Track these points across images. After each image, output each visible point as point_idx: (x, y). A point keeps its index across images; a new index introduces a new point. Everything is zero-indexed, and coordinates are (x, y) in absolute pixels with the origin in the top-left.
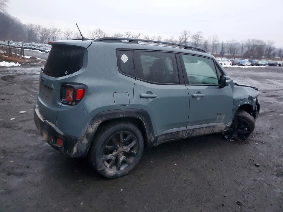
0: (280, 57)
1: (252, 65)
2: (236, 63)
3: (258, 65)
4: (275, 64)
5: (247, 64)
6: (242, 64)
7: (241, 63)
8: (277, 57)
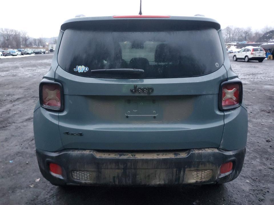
0: (36, 45)
1: (22, 54)
2: (6, 54)
3: (28, 54)
4: (40, 52)
5: (17, 54)
6: (13, 54)
7: (11, 53)
8: (34, 46)
